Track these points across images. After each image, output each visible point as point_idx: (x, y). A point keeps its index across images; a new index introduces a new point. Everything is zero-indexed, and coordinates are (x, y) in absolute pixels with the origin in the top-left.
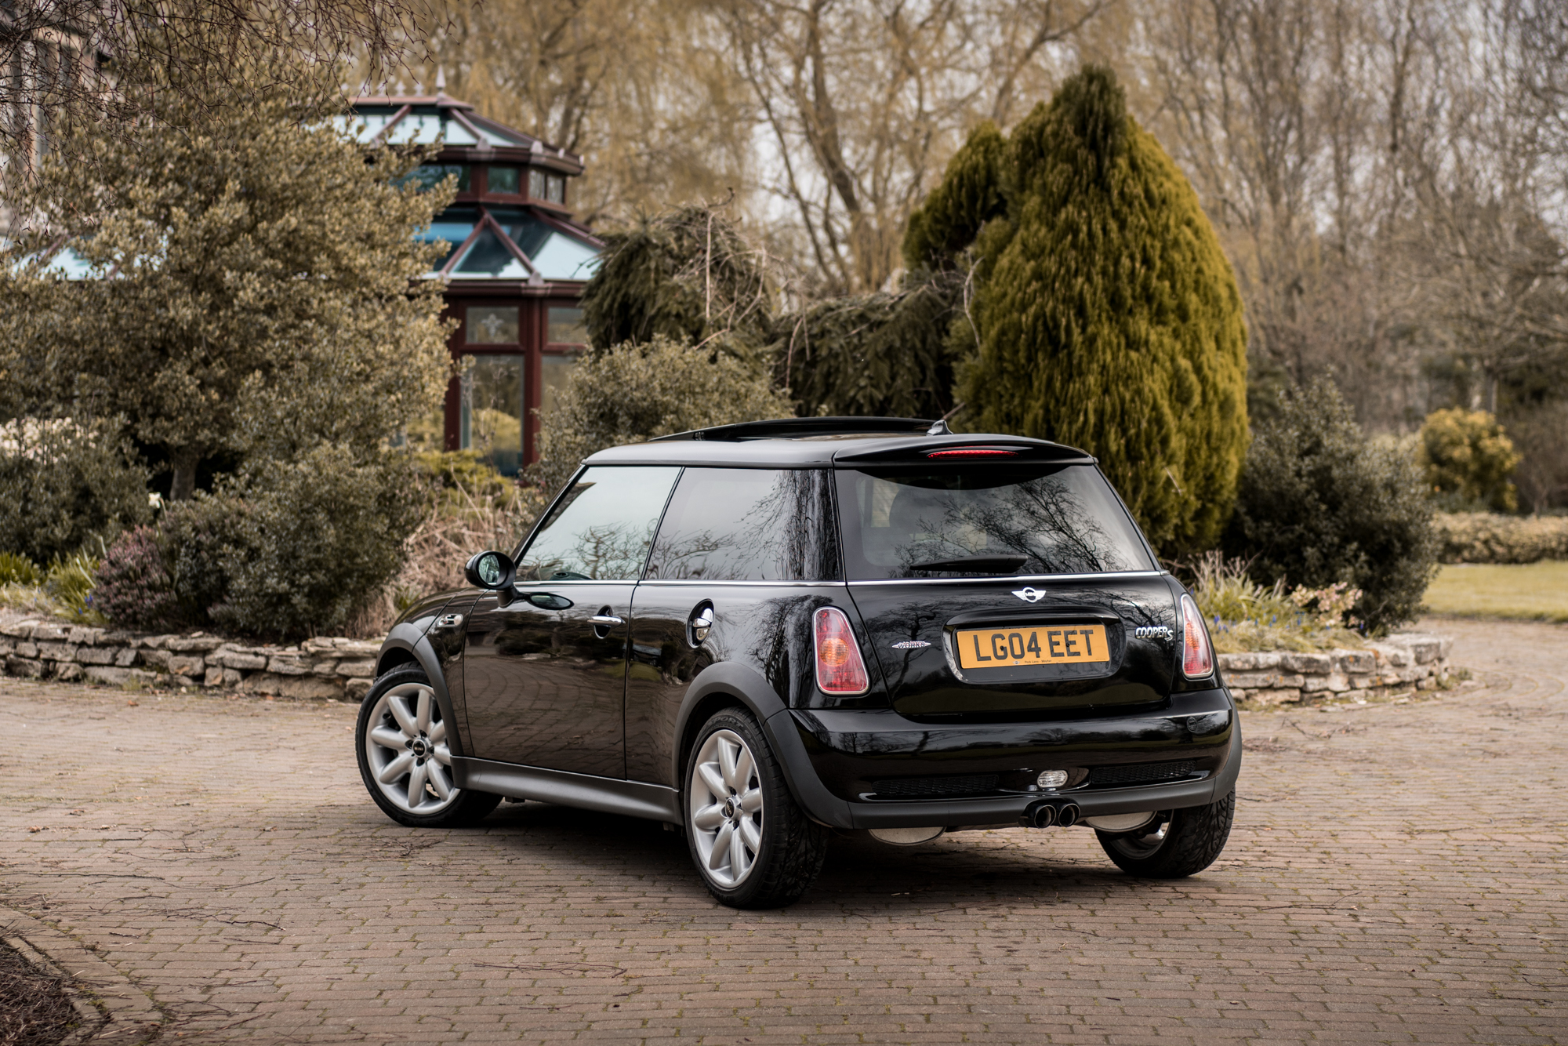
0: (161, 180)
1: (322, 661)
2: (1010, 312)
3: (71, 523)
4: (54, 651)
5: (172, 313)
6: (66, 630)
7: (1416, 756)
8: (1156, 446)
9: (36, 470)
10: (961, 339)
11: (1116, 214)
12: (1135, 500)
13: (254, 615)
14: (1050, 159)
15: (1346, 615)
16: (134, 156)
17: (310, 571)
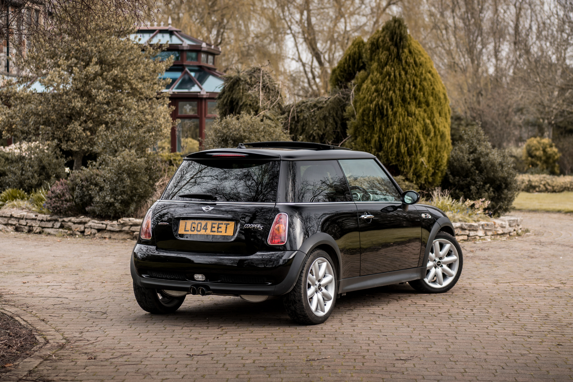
0: (70, 58)
1: (125, 226)
2: (367, 103)
3: (38, 178)
4: (32, 223)
5: (73, 105)
6: (36, 216)
7: (504, 258)
8: (418, 150)
9: (26, 160)
10: (350, 113)
11: (404, 69)
12: (410, 169)
13: (102, 210)
14: (381, 50)
15: (485, 209)
16: (60, 49)
17: (121, 195)
